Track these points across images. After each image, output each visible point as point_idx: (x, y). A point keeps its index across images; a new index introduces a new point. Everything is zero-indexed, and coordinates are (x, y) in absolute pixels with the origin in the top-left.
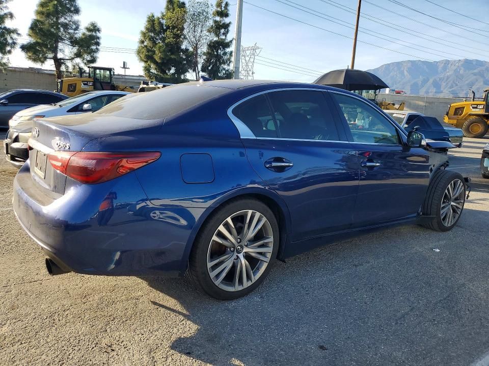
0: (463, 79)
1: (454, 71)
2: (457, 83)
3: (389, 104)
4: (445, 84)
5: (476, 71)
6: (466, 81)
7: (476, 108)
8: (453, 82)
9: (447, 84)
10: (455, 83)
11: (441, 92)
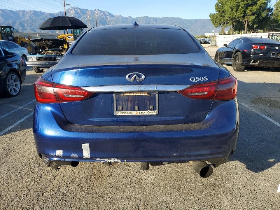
0: (36, 22)
1: (30, 17)
2: (33, 24)
3: (22, 38)
4: (27, 25)
5: (41, 17)
6: (38, 23)
7: (70, 38)
8: (31, 23)
9: (28, 24)
10: (32, 24)
11: (26, 29)
